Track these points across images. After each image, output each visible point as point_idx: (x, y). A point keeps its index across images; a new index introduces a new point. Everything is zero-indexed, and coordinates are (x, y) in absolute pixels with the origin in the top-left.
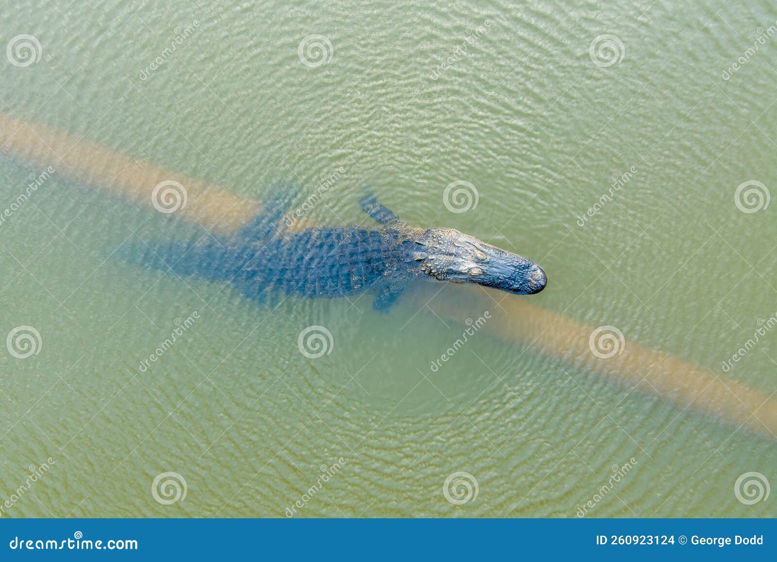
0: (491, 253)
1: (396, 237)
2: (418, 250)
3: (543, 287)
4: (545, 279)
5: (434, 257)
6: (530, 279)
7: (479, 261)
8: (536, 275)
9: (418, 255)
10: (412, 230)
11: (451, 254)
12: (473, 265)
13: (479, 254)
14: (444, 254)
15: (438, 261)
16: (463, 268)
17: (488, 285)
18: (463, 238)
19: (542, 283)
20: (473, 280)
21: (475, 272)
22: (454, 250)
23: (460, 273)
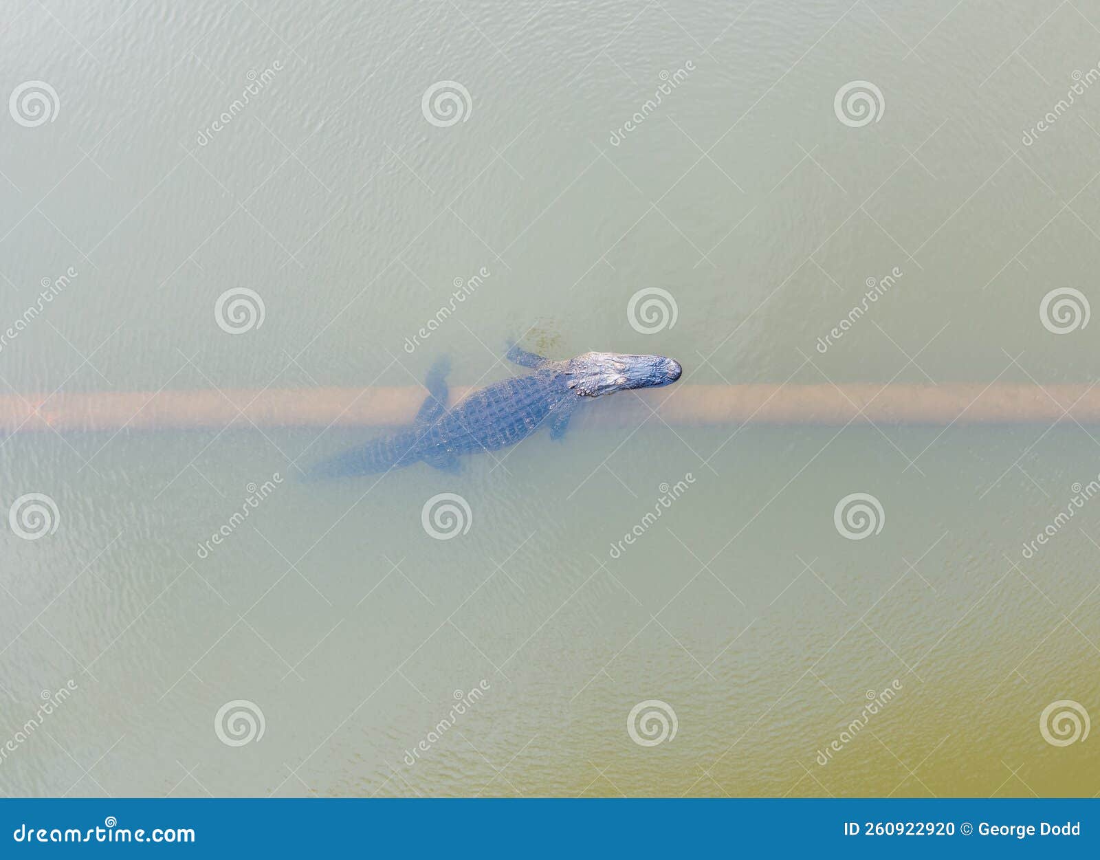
0: (628, 360)
1: (548, 376)
2: (569, 379)
3: (679, 375)
4: (679, 366)
5: (584, 380)
6: (667, 371)
7: (621, 371)
8: (671, 367)
9: (570, 383)
10: (559, 365)
11: (597, 374)
12: (617, 376)
13: (619, 366)
14: (591, 375)
15: (588, 383)
16: (610, 381)
17: (635, 388)
18: (602, 357)
19: (679, 371)
20: (622, 388)
21: (621, 381)
22: (598, 370)
23: (608, 386)
